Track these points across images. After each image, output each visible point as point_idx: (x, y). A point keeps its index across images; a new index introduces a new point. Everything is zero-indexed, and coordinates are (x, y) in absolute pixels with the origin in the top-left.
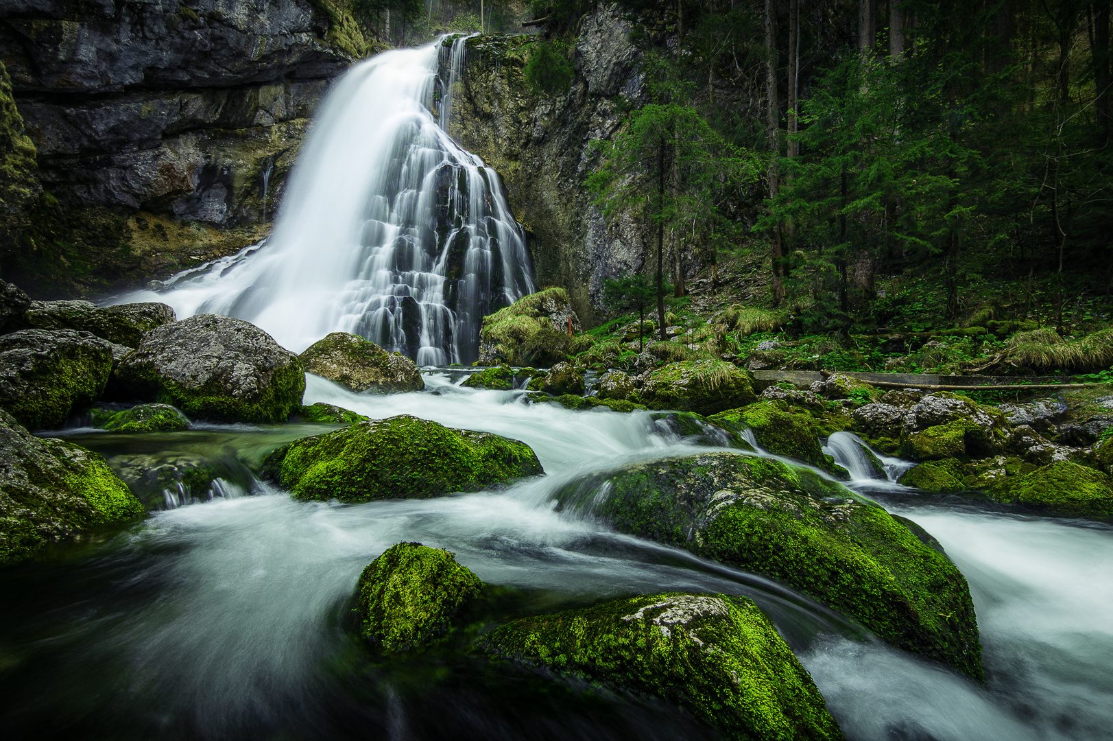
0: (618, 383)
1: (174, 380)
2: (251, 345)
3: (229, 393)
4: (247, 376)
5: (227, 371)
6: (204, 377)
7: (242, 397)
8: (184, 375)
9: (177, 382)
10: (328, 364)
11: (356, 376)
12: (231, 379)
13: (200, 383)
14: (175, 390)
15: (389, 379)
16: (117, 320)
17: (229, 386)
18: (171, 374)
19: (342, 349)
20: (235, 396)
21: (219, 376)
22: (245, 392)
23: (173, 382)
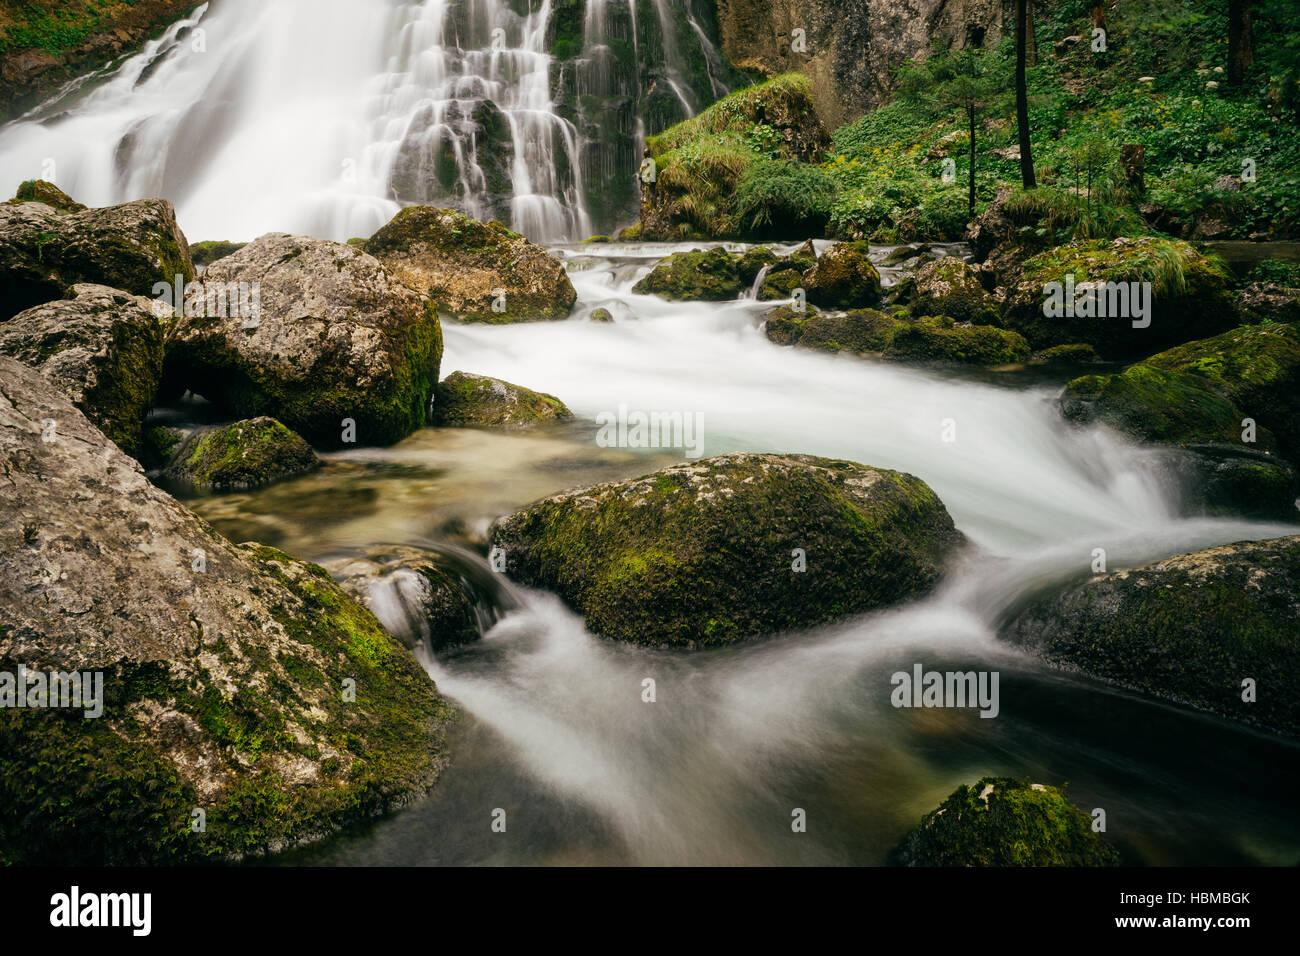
0: (952, 283)
1: (262, 366)
2: (366, 290)
3: (351, 382)
4: (374, 350)
5: (343, 344)
6: (309, 357)
7: (370, 389)
8: (277, 357)
9: (267, 371)
10: (406, 268)
11: (457, 287)
12: (351, 357)
13: (303, 370)
14: (265, 383)
15: (515, 291)
16: (110, 243)
17: (351, 372)
18: (257, 356)
19: (426, 239)
20: (361, 388)
21: (332, 354)
22: (376, 379)
23: (262, 371)
